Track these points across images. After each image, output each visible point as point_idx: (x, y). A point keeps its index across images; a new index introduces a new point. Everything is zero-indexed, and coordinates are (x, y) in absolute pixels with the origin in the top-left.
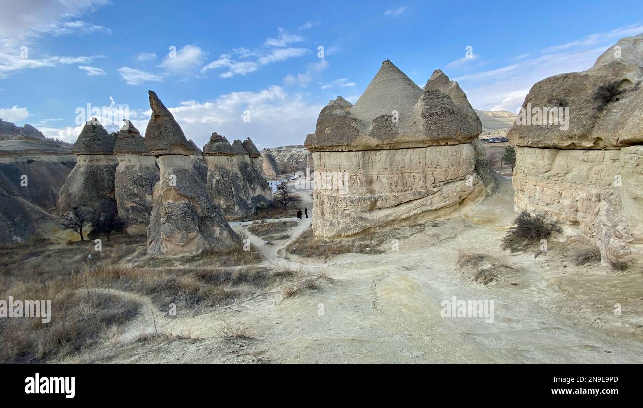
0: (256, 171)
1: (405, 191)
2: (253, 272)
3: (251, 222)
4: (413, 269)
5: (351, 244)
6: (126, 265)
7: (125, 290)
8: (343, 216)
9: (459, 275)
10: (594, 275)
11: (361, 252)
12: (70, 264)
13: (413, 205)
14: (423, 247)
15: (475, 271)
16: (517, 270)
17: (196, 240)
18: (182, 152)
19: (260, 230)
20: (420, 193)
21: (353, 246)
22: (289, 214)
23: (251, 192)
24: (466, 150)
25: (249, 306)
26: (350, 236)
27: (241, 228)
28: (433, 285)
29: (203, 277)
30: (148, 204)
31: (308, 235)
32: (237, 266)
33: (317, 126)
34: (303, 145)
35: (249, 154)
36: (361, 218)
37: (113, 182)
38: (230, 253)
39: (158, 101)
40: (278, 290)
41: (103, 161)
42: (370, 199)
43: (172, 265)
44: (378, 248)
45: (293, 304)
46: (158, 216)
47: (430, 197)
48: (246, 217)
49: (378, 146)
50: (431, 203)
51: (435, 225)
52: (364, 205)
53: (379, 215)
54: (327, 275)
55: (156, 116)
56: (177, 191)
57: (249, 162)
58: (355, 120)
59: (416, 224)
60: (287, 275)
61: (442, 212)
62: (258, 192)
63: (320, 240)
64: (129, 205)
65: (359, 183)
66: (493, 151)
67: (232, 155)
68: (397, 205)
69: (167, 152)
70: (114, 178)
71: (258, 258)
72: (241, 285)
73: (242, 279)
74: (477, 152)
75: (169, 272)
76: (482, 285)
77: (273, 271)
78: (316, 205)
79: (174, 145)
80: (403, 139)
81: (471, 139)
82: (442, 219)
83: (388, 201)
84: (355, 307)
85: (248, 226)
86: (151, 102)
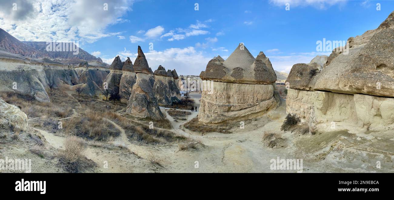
0: (175, 85)
1: (244, 103)
2: (166, 133)
3: (169, 109)
4: (244, 142)
5: (216, 127)
6: (118, 114)
7: (117, 124)
8: (214, 113)
9: (263, 144)
10: (307, 138)
11: (221, 132)
12: (102, 107)
13: (247, 110)
14: (250, 131)
15: (269, 142)
16: (284, 140)
17: (145, 111)
18: (146, 72)
19: (173, 113)
20: (251, 105)
21: (217, 128)
22: (188, 108)
23: (171, 94)
24: (270, 87)
25: (163, 149)
26: (216, 124)
27: (164, 110)
28: (251, 150)
29: (145, 129)
30: (129, 92)
31: (195, 120)
32: (160, 128)
33: (207, 68)
34: (199, 76)
35: (174, 77)
36: (222, 115)
37: (120, 81)
38: (158, 121)
39: (141, 50)
40: (177, 145)
41: (118, 72)
42: (228, 106)
43: (134, 119)
44: (229, 131)
45: (183, 154)
46: (133, 97)
47: (255, 107)
48: (167, 106)
49: (234, 81)
50: (255, 110)
51: (256, 120)
52: (225, 109)
53: (231, 114)
54: (202, 142)
55: (139, 56)
56: (141, 88)
57: (173, 81)
58: (225, 67)
59: (248, 119)
60: (182, 138)
61: (259, 114)
62: (175, 95)
63: (201, 124)
64: (123, 90)
65: (223, 97)
66: (281, 88)
67: (166, 76)
68: (240, 110)
69: (141, 72)
70: (120, 79)
71: (170, 127)
72: (161, 138)
73: (161, 135)
74: (275, 88)
75: (133, 122)
76: (271, 148)
77: (176, 135)
78: (201, 106)
79: (143, 69)
80: (245, 79)
81: (273, 83)
82: (259, 117)
83: (236, 107)
84: (213, 161)
85: (167, 110)
86: (138, 50)
